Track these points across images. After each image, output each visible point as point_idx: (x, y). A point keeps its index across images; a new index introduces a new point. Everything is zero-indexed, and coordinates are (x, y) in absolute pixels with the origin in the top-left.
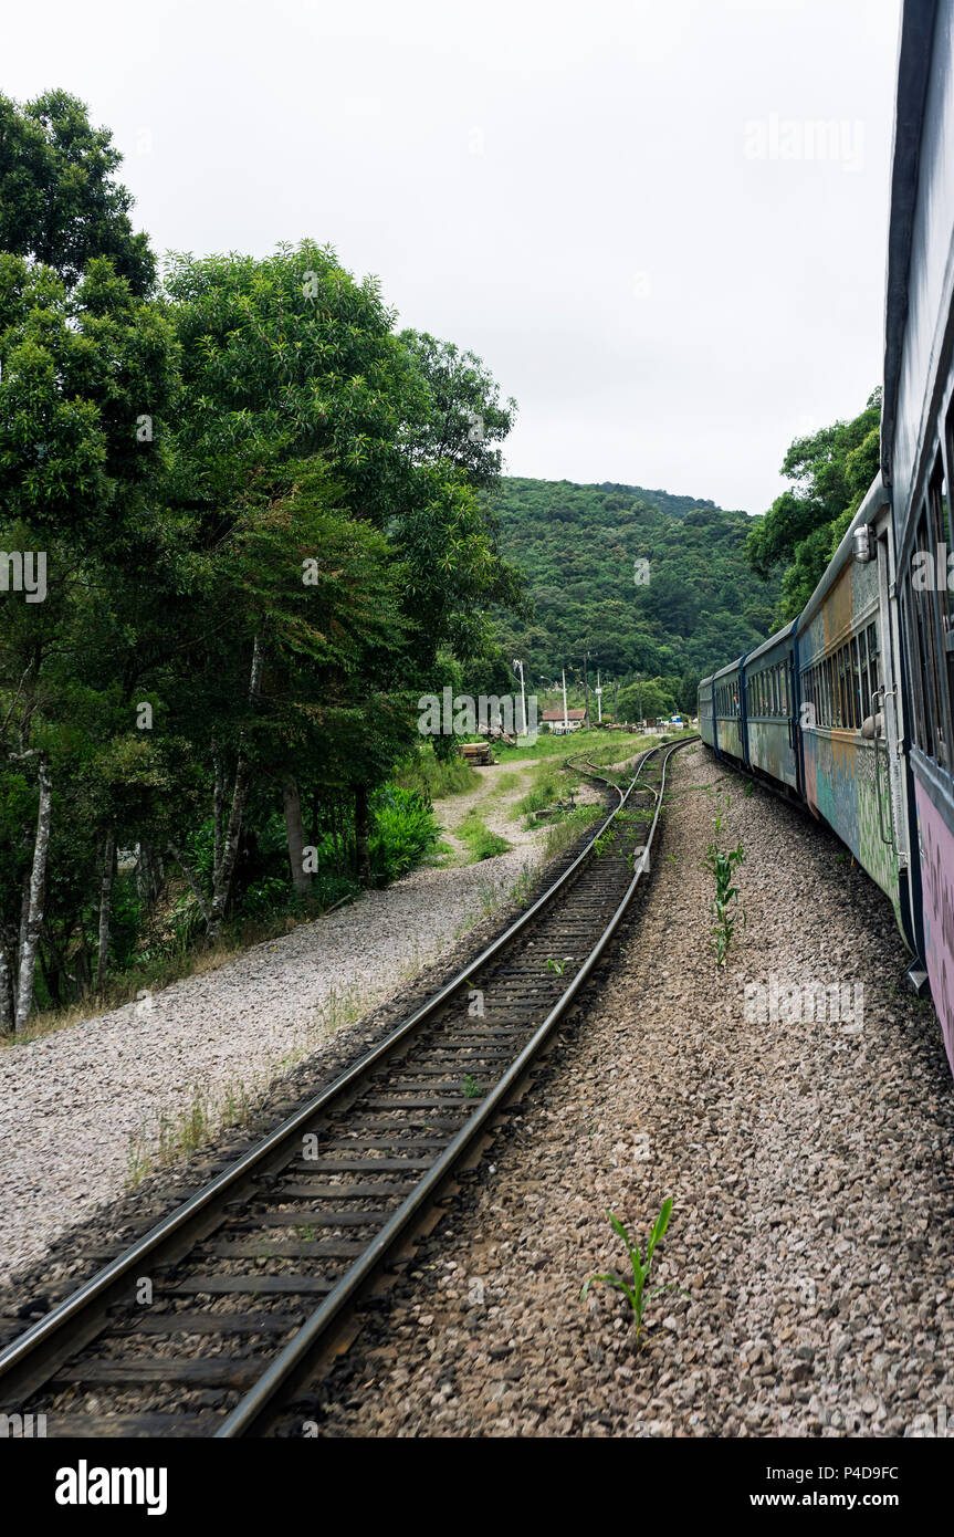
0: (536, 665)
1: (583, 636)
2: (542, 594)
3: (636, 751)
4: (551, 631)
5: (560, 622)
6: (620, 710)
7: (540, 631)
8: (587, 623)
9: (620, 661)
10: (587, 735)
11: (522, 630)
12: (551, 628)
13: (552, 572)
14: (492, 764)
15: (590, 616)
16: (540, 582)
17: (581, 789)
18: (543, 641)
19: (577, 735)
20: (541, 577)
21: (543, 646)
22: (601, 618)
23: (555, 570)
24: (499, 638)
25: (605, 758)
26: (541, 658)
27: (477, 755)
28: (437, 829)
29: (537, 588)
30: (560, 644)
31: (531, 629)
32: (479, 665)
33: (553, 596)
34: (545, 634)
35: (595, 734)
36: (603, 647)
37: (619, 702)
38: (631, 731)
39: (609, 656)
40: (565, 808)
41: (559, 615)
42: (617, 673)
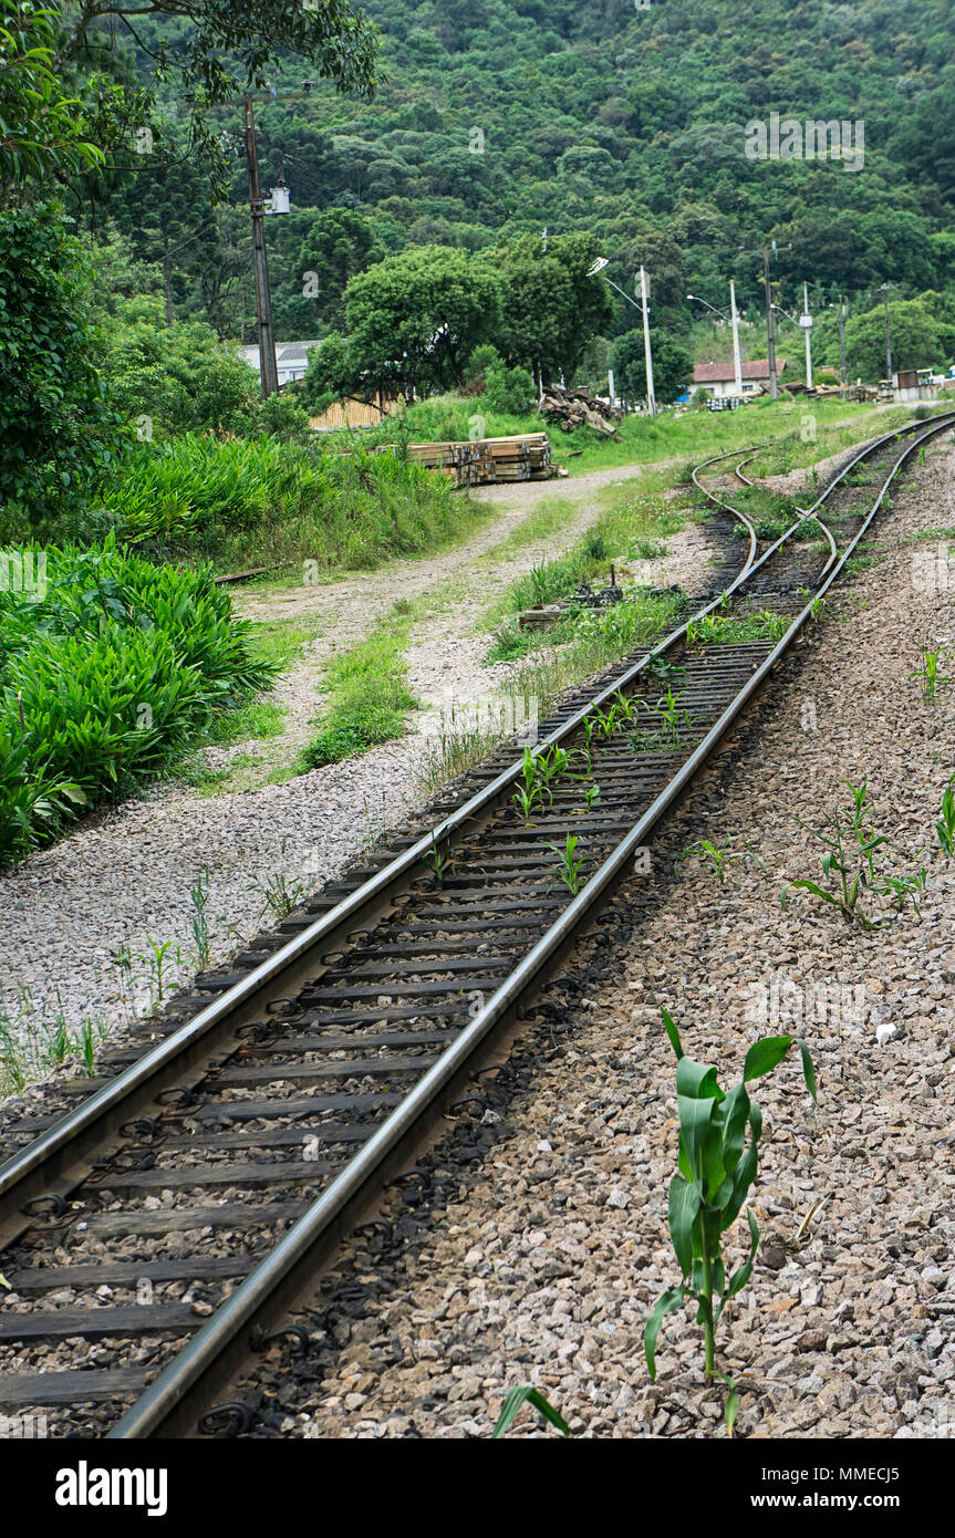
0: (695, 277)
1: (787, 218)
2: (708, 139)
3: (851, 442)
4: (725, 210)
5: (743, 191)
6: (852, 357)
7: (705, 212)
8: (794, 192)
9: (859, 263)
10: (772, 409)
11: (670, 211)
12: (726, 205)
13: (726, 97)
14: (554, 475)
15: (801, 179)
16: (706, 116)
17: (677, 541)
18: (709, 230)
19: (753, 409)
20: (707, 107)
21: (710, 239)
22: (822, 182)
23: (735, 92)
24: (625, 227)
25: (770, 463)
26: (706, 263)
27: (521, 458)
28: (260, 668)
29: (698, 127)
30: (744, 235)
31: (688, 208)
32: (543, 275)
33: (729, 141)
34: (714, 217)
35: (787, 406)
36: (825, 238)
37: (849, 342)
38: (861, 397)
39: (836, 254)
40: (595, 602)
41: (742, 178)
42: (853, 287)
